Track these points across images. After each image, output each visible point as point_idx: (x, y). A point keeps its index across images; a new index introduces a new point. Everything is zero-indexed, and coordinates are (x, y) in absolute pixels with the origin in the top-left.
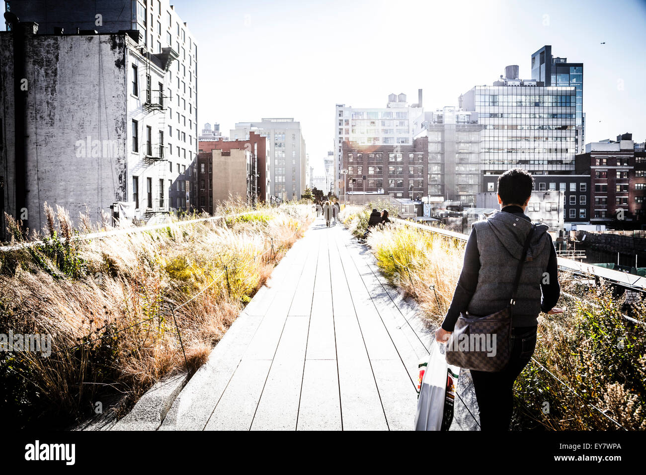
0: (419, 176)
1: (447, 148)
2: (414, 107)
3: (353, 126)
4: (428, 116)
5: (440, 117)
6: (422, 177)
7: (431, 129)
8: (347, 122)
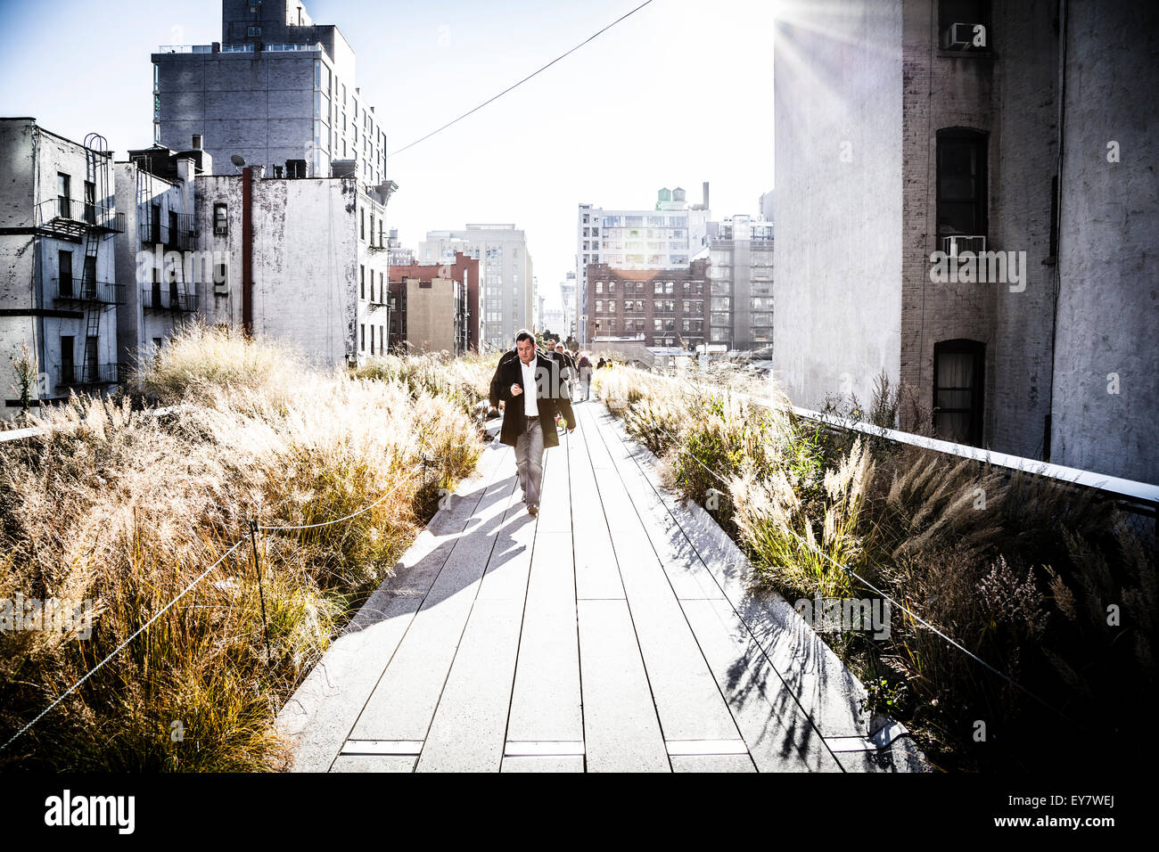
0: (697, 315)
1: (738, 274)
2: (697, 209)
3: (604, 237)
4: (711, 227)
5: (728, 229)
6: (703, 316)
7: (715, 247)
8: (596, 232)
